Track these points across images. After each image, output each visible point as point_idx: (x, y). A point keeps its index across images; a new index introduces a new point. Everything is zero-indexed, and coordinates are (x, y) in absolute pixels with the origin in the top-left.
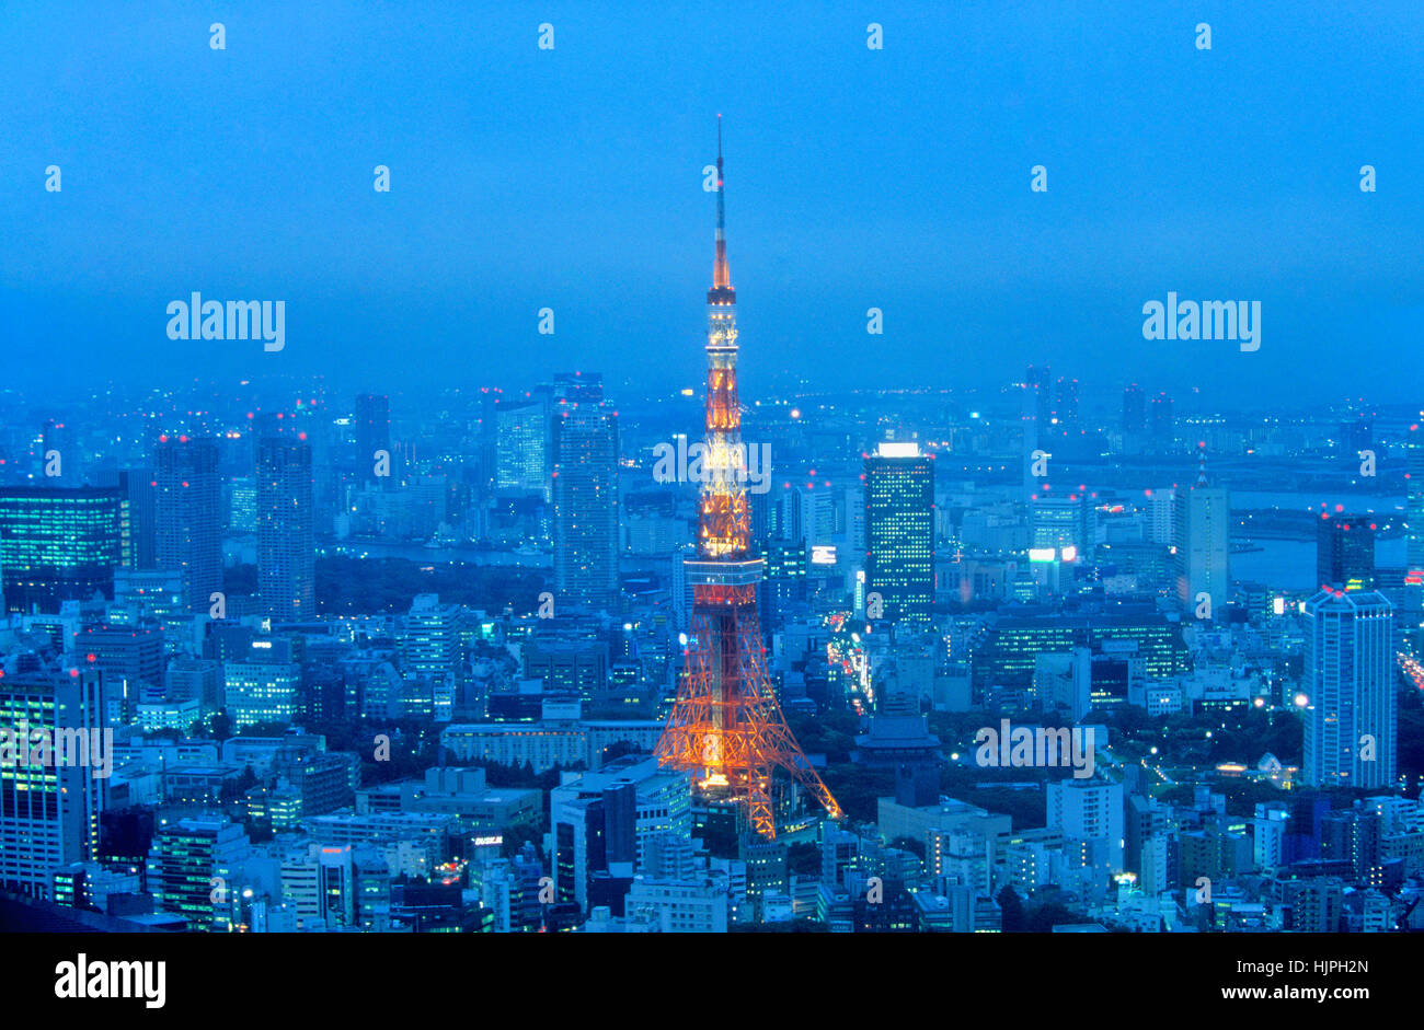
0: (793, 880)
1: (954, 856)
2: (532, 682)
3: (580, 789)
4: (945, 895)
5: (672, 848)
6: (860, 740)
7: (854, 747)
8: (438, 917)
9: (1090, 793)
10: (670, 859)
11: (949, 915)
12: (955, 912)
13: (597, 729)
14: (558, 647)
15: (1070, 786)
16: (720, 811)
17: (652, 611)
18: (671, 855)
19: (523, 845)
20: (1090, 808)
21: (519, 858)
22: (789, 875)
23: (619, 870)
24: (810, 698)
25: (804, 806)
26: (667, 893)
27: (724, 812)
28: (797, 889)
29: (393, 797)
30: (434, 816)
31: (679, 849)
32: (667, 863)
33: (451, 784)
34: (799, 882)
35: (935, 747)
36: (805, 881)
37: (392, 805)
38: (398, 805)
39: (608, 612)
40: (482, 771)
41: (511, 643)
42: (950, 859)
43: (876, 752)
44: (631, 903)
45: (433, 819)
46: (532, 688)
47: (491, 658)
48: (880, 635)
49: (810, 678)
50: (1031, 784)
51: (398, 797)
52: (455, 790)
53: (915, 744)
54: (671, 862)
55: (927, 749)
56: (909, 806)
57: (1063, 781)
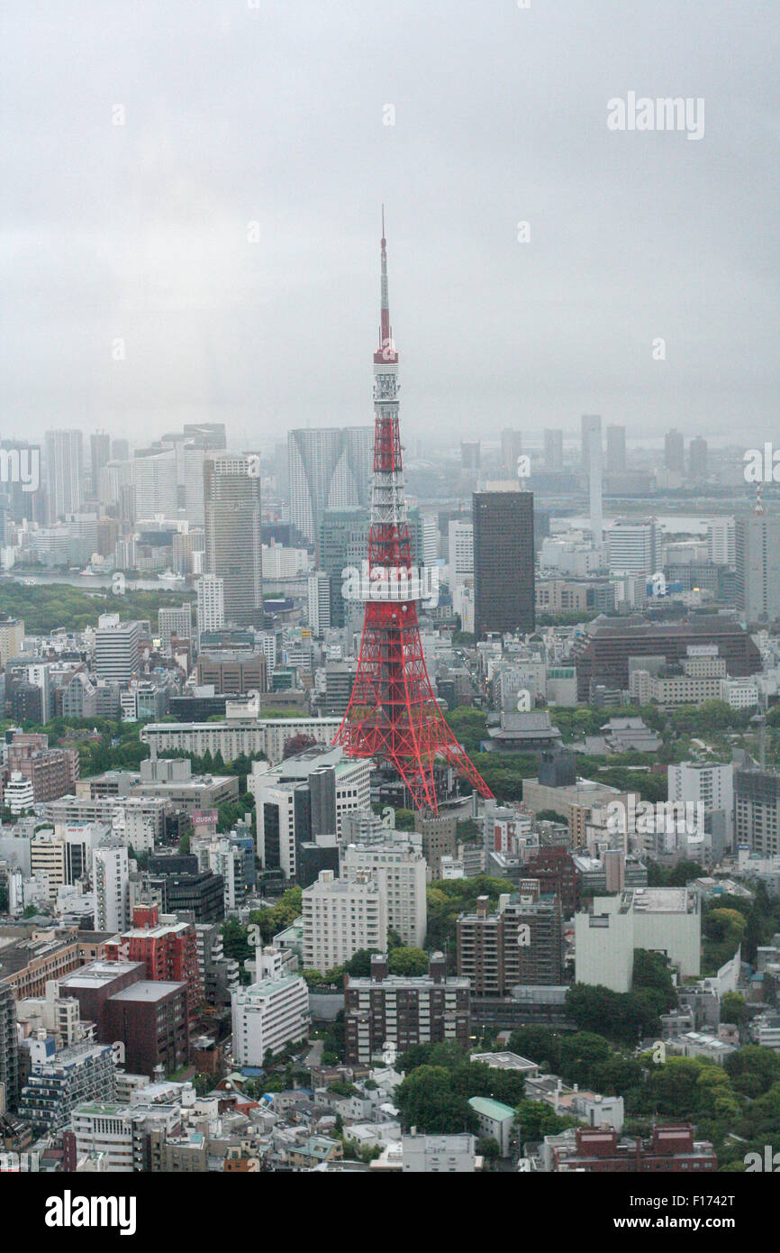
0: (461, 849)
1: (597, 827)
2: (206, 687)
3: (281, 775)
4: (598, 857)
5: (365, 823)
6: (493, 732)
7: (488, 738)
8: (176, 883)
9: (705, 773)
10: (363, 832)
11: (603, 875)
12: (608, 872)
13: (272, 726)
14: (223, 657)
15: (688, 767)
16: (390, 792)
17: (294, 627)
18: (365, 829)
19: (236, 822)
20: (706, 785)
21: (233, 833)
22: (457, 845)
23: (325, 841)
24: (442, 698)
25: (458, 787)
26: (376, 859)
27: (394, 793)
28: (464, 856)
29: (112, 785)
30: (153, 800)
31: (371, 823)
32: (362, 835)
33: (162, 773)
34: (465, 850)
35: (555, 738)
36: (471, 849)
37: (111, 791)
38: (117, 791)
39: (255, 628)
40: (188, 762)
41: (179, 655)
42: (593, 829)
43: (507, 742)
44: (345, 868)
45: (151, 802)
46: (207, 692)
47: (165, 668)
48: (494, 644)
49: (440, 681)
50: (645, 768)
51: (116, 785)
52: (166, 778)
53: (542, 735)
54: (365, 835)
55: (549, 739)
56: (550, 786)
57: (682, 763)
